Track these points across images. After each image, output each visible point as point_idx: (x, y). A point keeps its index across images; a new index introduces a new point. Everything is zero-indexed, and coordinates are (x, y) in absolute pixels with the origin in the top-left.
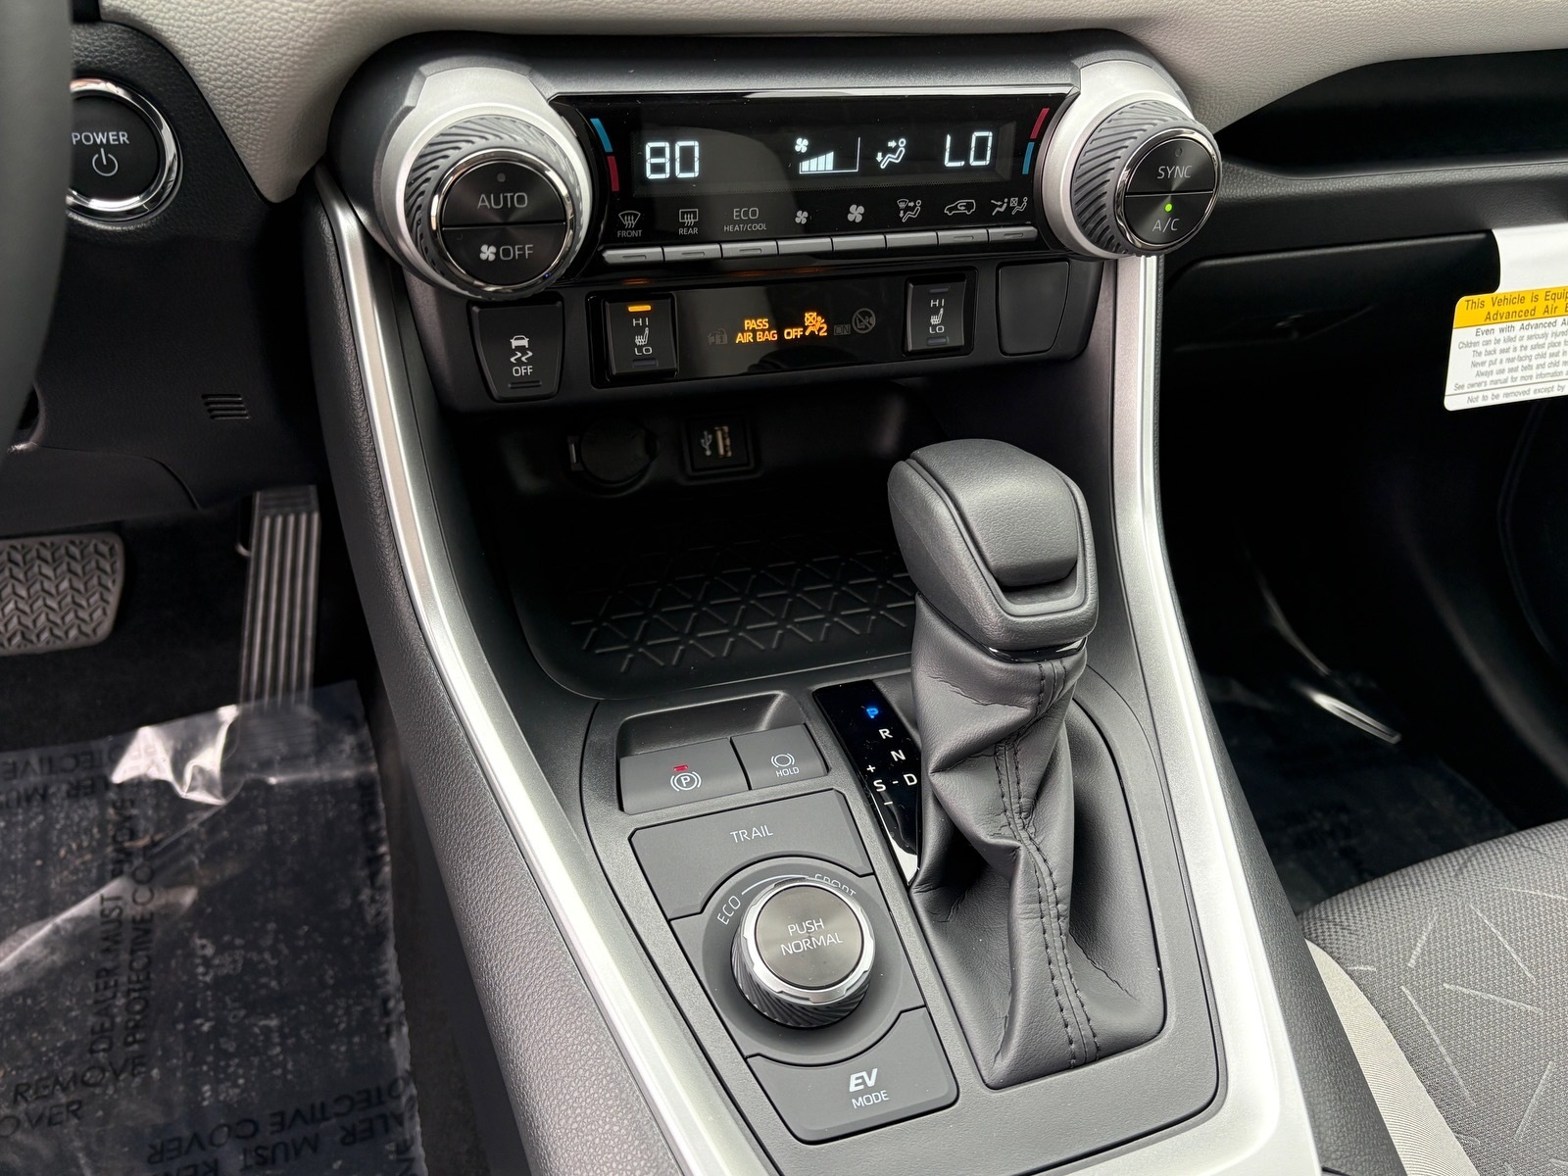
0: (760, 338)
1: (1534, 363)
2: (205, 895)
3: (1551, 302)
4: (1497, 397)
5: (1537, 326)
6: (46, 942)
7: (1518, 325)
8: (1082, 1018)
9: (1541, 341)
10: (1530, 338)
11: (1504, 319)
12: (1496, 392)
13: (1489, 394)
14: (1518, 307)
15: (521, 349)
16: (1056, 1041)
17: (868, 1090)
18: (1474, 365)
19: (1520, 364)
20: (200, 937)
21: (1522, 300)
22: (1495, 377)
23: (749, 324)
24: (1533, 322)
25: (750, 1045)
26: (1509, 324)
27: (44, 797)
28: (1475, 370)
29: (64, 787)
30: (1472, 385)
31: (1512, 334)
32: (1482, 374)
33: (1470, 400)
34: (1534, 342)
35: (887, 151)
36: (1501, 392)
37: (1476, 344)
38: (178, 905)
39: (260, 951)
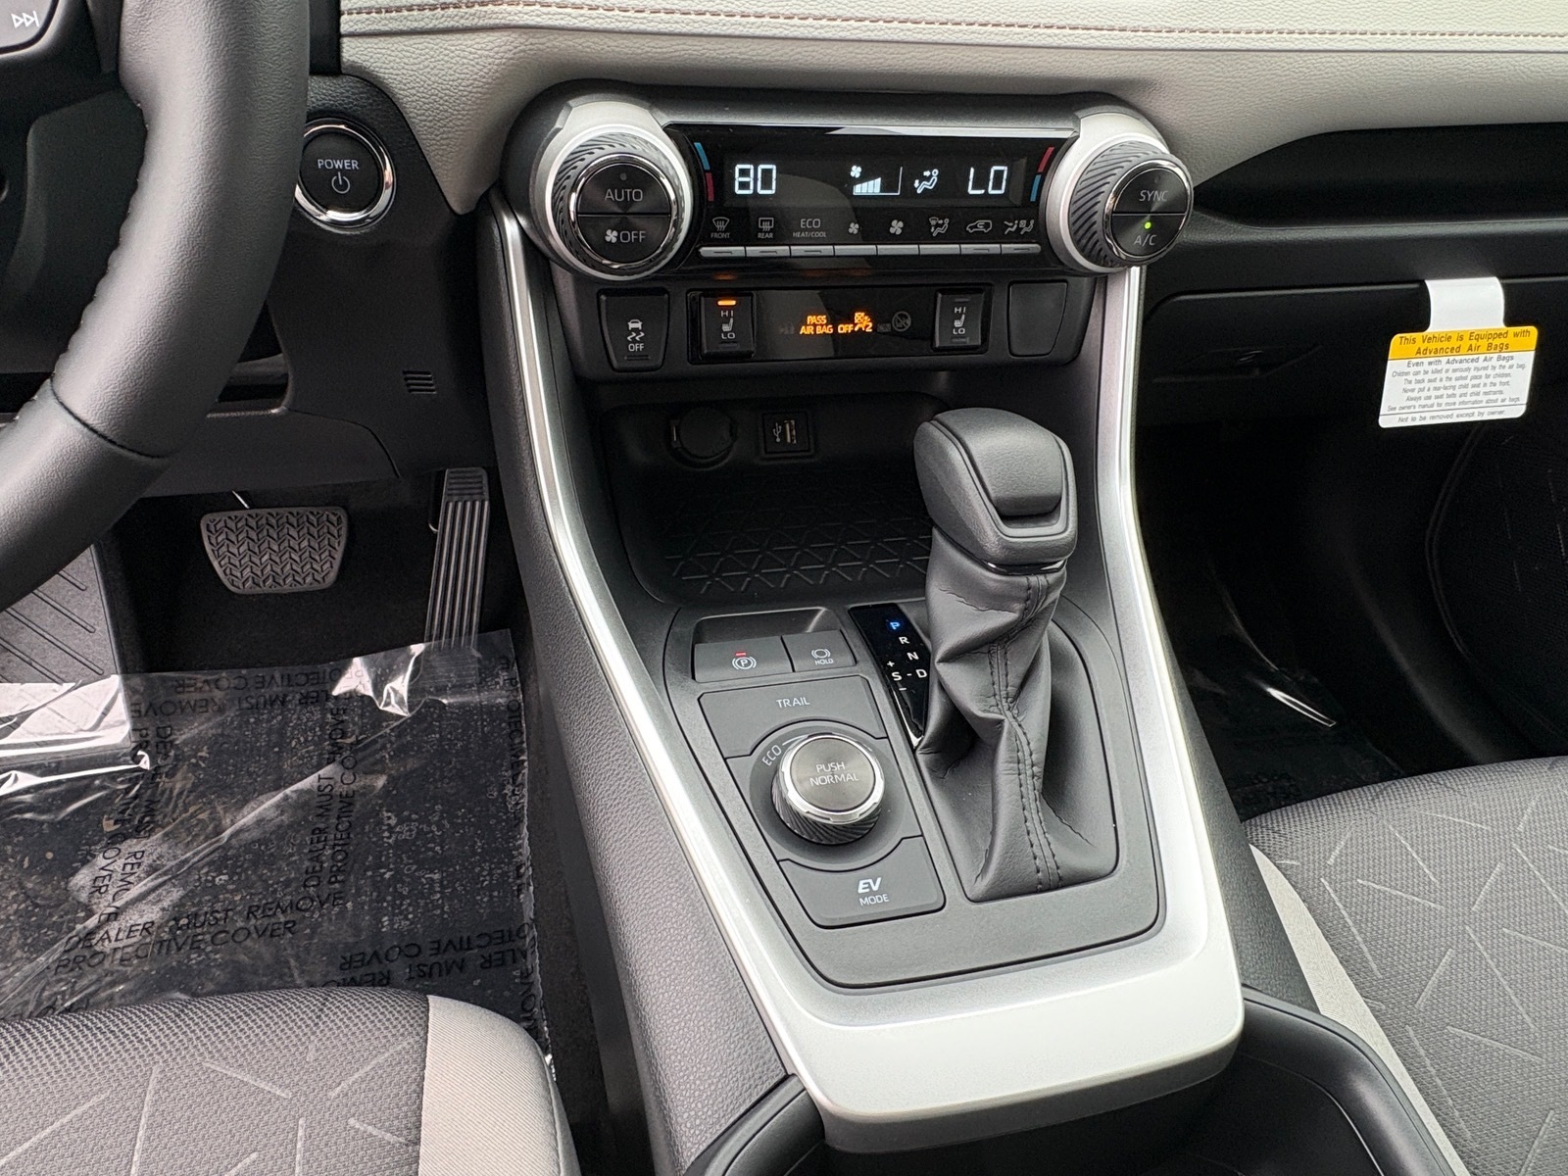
0: (819, 331)
1: (1458, 392)
2: (392, 780)
3: (1474, 342)
4: (1424, 418)
5: (1461, 362)
6: (277, 806)
7: (1444, 359)
8: (1048, 853)
9: (1464, 374)
10: (1454, 371)
11: (1432, 354)
12: (1423, 415)
13: (1417, 416)
14: (1445, 345)
15: (636, 330)
16: (1027, 869)
17: (872, 893)
18: (1405, 391)
19: (1445, 392)
20: (387, 811)
21: (1449, 339)
22: (1423, 402)
23: (811, 319)
24: (1458, 358)
25: (782, 852)
26: (1437, 359)
27: (283, 703)
28: (1406, 395)
29: (298, 696)
30: (1403, 408)
31: (1439, 367)
32: (1412, 399)
33: (1401, 420)
34: (1458, 374)
35: (923, 179)
36: (1428, 415)
37: (1407, 374)
38: (371, 788)
39: (429, 824)
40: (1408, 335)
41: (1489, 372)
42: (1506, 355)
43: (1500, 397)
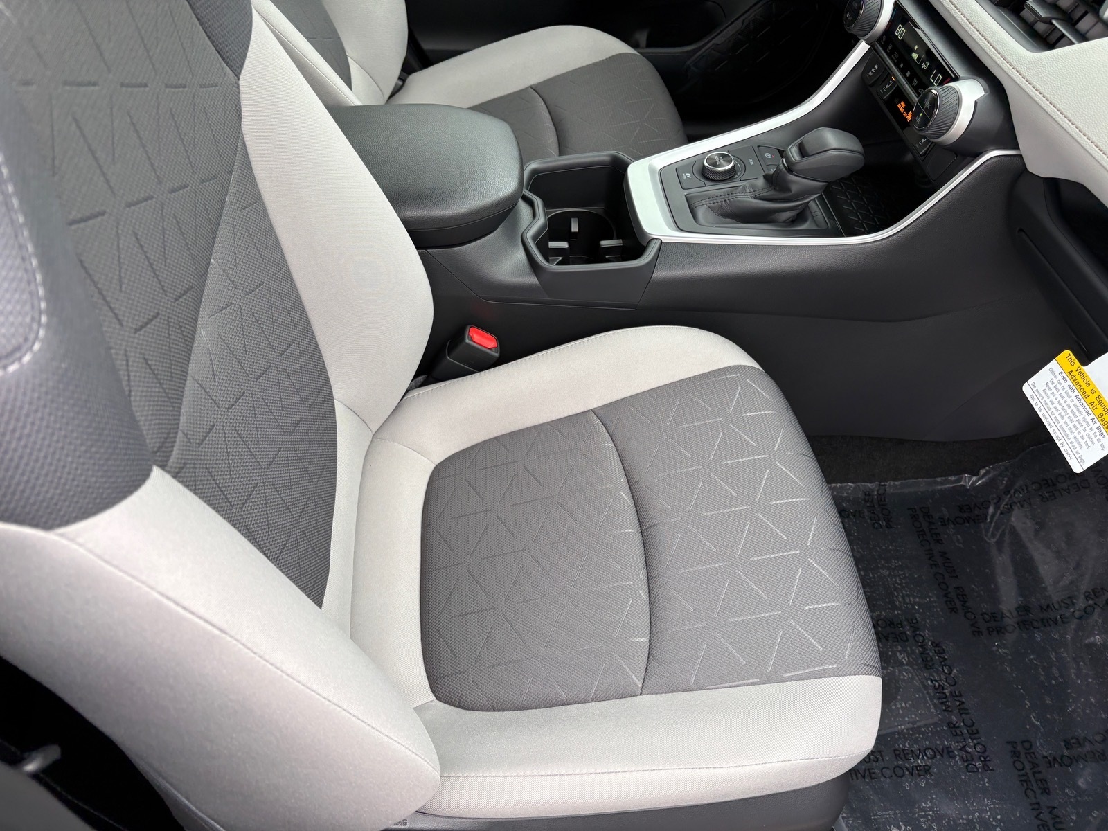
1: (1066, 418)
3: (1096, 403)
4: (1041, 411)
5: (1082, 405)
7: (1076, 393)
9: (1077, 414)
10: (1075, 405)
11: (1074, 383)
12: (1042, 408)
13: (1040, 405)
14: (1084, 385)
18: (1047, 384)
19: (1061, 411)
21: (1088, 384)
22: (1048, 401)
24: (1082, 400)
26: (1074, 388)
28: (1045, 387)
30: (1038, 392)
31: (1071, 393)
32: (1046, 393)
33: (1032, 396)
34: (1075, 410)
36: (1044, 411)
37: (1056, 377)
40: (1074, 358)
41: (1088, 429)
42: (1103, 431)
43: (1078, 449)
